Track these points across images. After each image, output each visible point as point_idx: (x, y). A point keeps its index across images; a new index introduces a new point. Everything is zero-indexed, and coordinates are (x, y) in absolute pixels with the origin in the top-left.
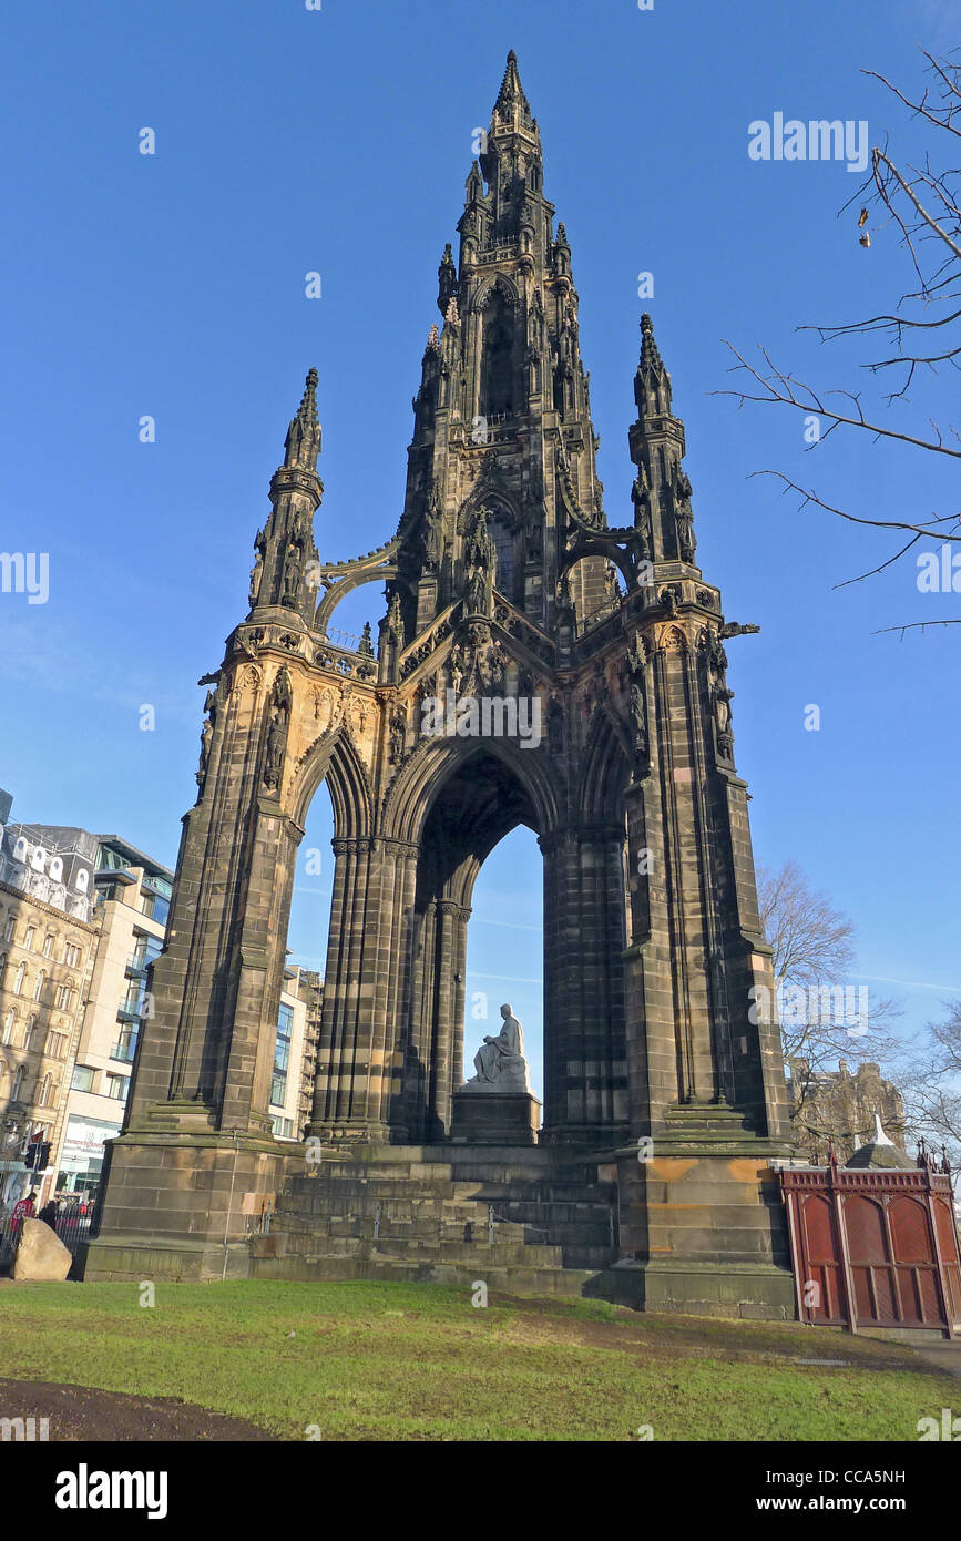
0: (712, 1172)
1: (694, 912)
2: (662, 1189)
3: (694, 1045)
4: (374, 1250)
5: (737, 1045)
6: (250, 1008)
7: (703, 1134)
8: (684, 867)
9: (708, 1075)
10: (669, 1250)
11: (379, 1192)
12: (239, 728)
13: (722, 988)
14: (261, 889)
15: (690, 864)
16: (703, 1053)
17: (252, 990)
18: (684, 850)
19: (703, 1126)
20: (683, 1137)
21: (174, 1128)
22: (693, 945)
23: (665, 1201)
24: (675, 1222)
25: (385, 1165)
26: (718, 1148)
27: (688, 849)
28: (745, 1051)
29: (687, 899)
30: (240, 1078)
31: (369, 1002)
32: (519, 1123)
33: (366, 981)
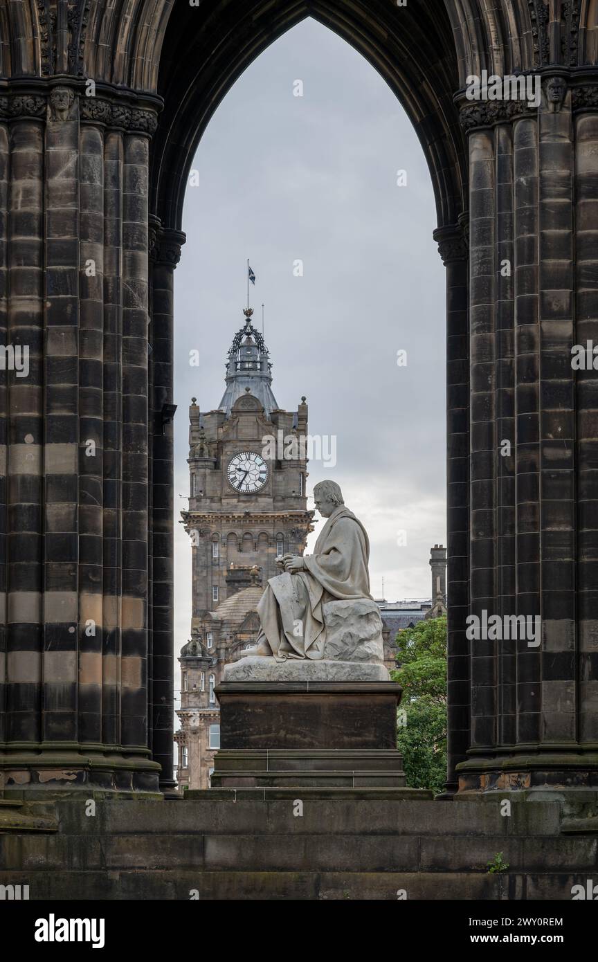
31: (68, 487)
32: (375, 745)
33: (59, 439)
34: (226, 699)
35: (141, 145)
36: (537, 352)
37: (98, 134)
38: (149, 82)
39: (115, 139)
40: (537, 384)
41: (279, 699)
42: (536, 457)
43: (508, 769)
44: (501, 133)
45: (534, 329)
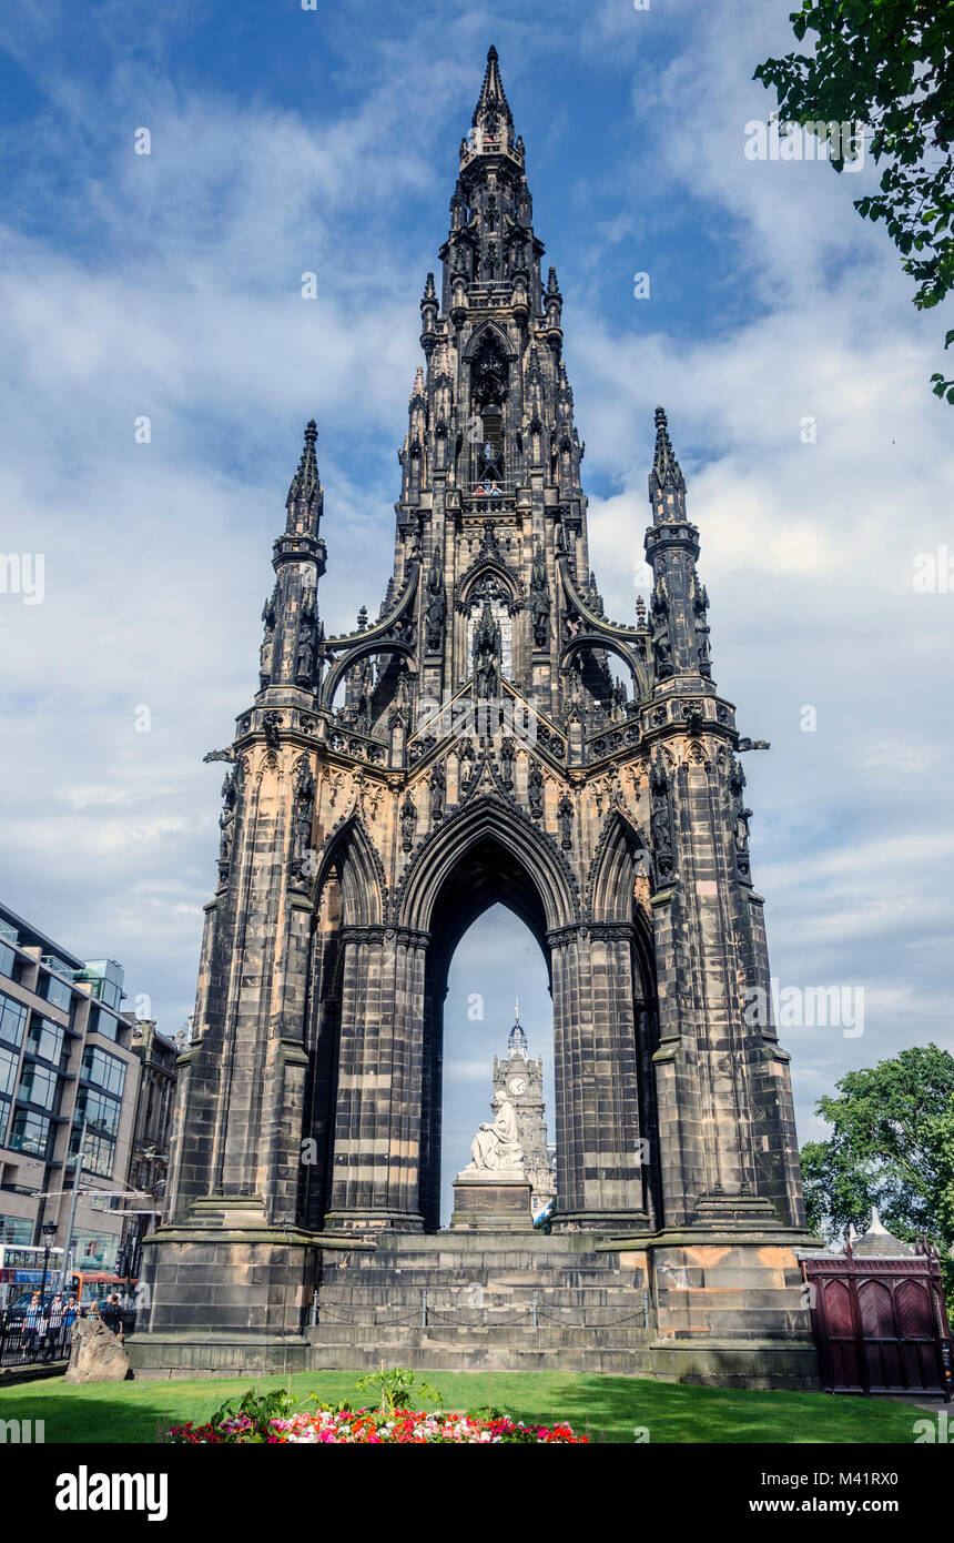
0: (743, 1258)
1: (718, 1019)
2: (700, 1276)
3: (720, 1142)
4: (425, 1337)
5: (759, 1143)
6: (293, 1103)
7: (731, 1224)
8: (708, 976)
9: (733, 1170)
10: (707, 1329)
11: (413, 1281)
12: (261, 815)
13: (744, 1090)
14: (296, 983)
15: (714, 973)
16: (728, 1150)
17: (294, 1085)
18: (707, 960)
19: (731, 1217)
20: (714, 1228)
21: (221, 1224)
22: (718, 1049)
23: (703, 1286)
24: (712, 1304)
25: (414, 1255)
26: (747, 1237)
27: (712, 959)
28: (766, 1149)
29: (712, 1006)
30: (287, 1173)
31: (388, 1094)
32: (520, 1210)
33: (383, 1073)
34: (458, 1188)
35: (421, 952)
36: (579, 1038)
37: (404, 948)
38: (424, 927)
39: (411, 950)
40: (579, 1051)
41: (479, 1188)
42: (580, 1081)
43: (571, 1221)
44: (563, 948)
45: (578, 1027)
